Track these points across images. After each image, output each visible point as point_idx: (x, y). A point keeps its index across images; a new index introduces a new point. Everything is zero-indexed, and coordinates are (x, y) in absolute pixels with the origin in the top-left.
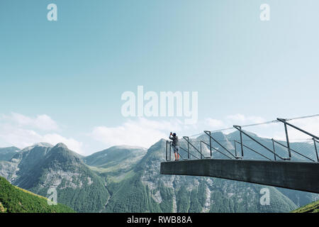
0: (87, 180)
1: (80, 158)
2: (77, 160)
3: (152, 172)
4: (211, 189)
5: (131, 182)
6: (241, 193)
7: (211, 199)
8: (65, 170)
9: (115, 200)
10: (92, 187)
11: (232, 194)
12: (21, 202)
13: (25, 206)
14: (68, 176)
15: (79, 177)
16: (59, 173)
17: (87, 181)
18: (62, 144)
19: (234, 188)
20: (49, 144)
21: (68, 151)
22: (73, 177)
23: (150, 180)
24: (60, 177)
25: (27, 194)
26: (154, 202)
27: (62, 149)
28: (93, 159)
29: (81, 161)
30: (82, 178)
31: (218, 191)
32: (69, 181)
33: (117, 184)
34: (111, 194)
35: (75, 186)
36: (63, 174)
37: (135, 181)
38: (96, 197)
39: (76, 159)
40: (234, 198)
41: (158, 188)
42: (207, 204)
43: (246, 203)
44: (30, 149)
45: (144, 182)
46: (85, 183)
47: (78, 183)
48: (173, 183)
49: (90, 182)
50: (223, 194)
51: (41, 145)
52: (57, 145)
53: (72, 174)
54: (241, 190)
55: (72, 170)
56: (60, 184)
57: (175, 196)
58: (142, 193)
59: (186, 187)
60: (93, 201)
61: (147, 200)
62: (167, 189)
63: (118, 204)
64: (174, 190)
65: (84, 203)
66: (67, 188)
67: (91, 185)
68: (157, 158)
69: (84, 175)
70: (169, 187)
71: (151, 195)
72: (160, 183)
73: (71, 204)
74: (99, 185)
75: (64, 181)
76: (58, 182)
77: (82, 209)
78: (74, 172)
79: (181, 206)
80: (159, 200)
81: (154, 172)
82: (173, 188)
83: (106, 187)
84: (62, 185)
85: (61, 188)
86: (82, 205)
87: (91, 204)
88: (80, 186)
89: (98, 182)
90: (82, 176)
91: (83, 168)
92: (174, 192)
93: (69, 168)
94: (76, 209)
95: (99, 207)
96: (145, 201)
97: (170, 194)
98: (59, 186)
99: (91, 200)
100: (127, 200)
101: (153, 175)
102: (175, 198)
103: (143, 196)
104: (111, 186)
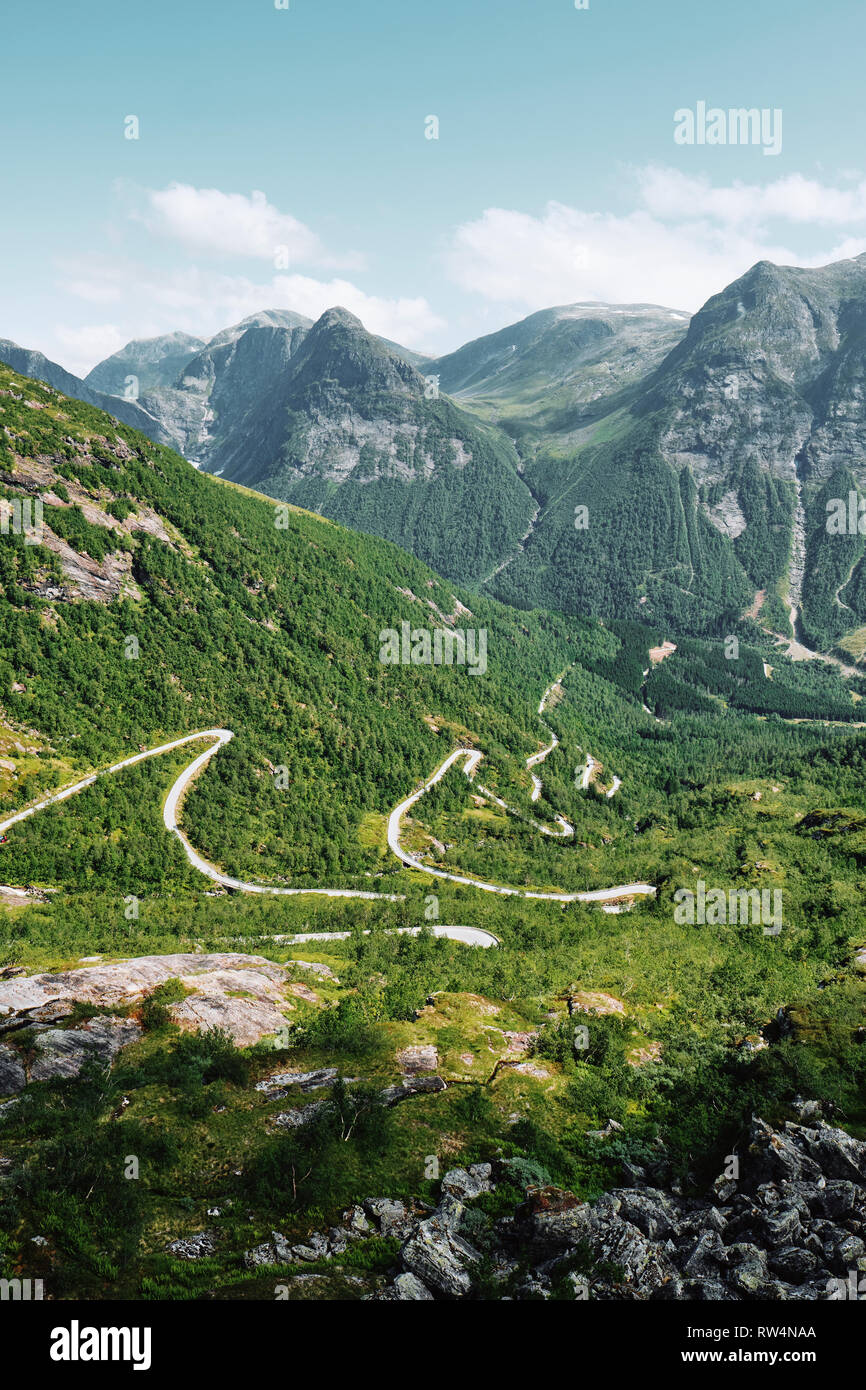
0: (449, 450)
1: (414, 364)
2: (405, 373)
3: (706, 417)
5: (618, 458)
8: (366, 416)
9: (557, 523)
10: (471, 474)
12: (237, 525)
13: (252, 542)
14: (378, 434)
15: (418, 439)
16: (345, 424)
17: (450, 454)
18: (340, 311)
20: (296, 317)
21: (367, 341)
22: (396, 440)
23: (699, 448)
24: (352, 441)
25: (253, 501)
26: (712, 532)
27: (343, 331)
28: (458, 367)
30: (429, 443)
32: (385, 456)
33: (566, 463)
34: (542, 499)
35: (407, 473)
36: (362, 429)
37: (637, 453)
38: (488, 512)
39: (401, 369)
41: (732, 481)
44: (235, 336)
45: (674, 456)
46: (444, 460)
47: (417, 463)
48: (800, 458)
49: (462, 459)
51: (267, 322)
52: (326, 318)
53: (390, 428)
55: (392, 414)
56: (355, 464)
57: (803, 512)
58: (664, 499)
59: (855, 477)
60: (476, 525)
61: (685, 524)
62: (768, 484)
63: (571, 539)
64: (799, 490)
65: (447, 533)
66: (382, 478)
67: (466, 468)
68: (733, 353)
69: (438, 431)
70: (776, 477)
71: (701, 508)
72: (740, 458)
73: (402, 534)
74: (494, 469)
75: (368, 455)
76: (349, 460)
77: (441, 553)
78: (399, 422)
79: (826, 551)
80: (732, 524)
81: (717, 417)
82: (797, 481)
83: (521, 476)
84: (363, 467)
85: (363, 480)
86: (442, 537)
87: (472, 535)
88: (428, 474)
89: (488, 454)
90: (429, 435)
91: (428, 406)
92: (801, 494)
93: (380, 405)
94: (421, 551)
95: (500, 547)
96: (673, 528)
97: (779, 503)
98: (355, 473)
99: (469, 522)
100: (604, 525)
101: (713, 426)
102: (802, 519)
103: (669, 511)
104: (542, 473)
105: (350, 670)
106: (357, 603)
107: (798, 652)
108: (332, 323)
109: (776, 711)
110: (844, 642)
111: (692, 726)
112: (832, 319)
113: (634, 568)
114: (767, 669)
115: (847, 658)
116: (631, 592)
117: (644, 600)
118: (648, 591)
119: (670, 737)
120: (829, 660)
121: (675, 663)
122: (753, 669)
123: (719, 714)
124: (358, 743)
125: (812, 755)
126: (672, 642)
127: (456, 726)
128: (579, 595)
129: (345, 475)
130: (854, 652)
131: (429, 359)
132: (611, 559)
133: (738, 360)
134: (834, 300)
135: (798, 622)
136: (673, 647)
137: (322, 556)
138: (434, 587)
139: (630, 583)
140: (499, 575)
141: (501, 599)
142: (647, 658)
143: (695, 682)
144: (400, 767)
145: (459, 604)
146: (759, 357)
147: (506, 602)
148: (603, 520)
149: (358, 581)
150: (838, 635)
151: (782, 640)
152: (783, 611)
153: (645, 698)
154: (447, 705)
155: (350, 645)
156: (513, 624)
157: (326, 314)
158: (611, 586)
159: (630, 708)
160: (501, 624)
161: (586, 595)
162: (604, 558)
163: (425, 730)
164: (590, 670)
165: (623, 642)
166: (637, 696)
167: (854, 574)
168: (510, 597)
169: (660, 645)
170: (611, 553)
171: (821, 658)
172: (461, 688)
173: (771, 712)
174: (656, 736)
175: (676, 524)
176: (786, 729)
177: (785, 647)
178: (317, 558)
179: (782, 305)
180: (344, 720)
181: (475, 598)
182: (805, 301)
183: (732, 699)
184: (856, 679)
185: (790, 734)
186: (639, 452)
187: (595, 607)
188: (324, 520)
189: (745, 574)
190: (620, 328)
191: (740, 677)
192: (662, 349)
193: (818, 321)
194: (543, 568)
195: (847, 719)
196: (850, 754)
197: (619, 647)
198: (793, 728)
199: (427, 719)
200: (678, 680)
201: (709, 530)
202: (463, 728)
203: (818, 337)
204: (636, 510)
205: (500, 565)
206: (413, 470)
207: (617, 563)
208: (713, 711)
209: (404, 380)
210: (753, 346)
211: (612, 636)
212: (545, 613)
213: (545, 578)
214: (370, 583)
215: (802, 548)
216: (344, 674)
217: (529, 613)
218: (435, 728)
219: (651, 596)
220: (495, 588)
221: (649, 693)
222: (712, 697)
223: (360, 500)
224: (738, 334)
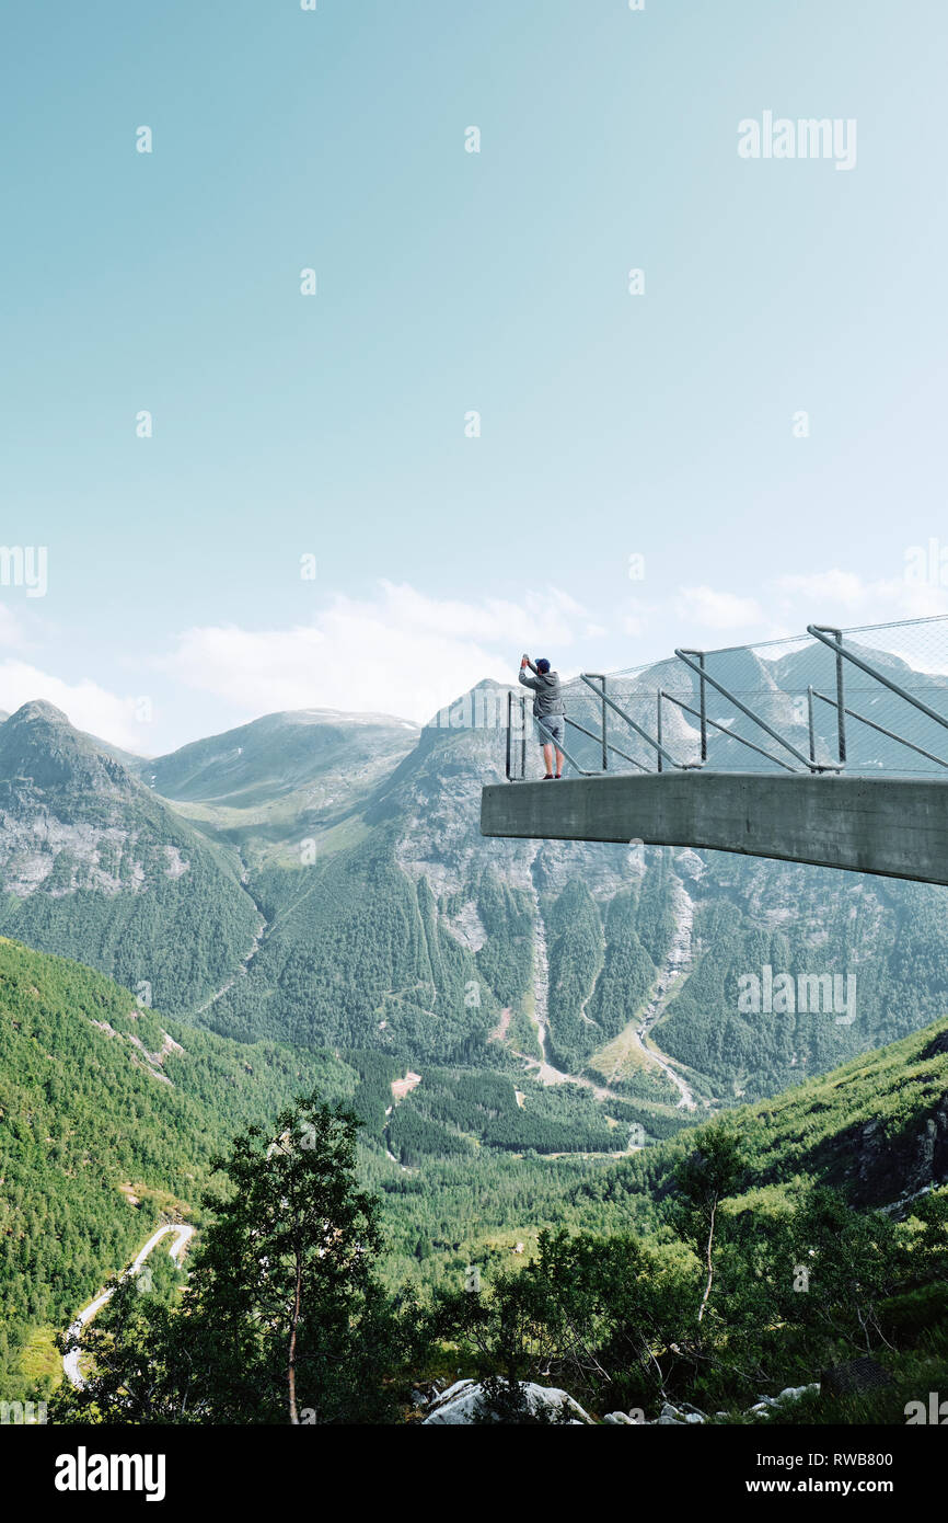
0: (163, 858)
1: (126, 764)
2: (115, 773)
3: (441, 825)
4: (697, 894)
5: (352, 868)
6: (822, 909)
7: (694, 934)
8: (64, 819)
9: (286, 939)
10: (188, 886)
11: (784, 914)
14: (79, 841)
15: (126, 845)
16: (39, 827)
17: (164, 862)
18: (43, 705)
19: (793, 888)
21: (73, 738)
22: (99, 847)
23: (435, 857)
24: (46, 848)
26: (452, 945)
27: (44, 726)
28: (177, 770)
29: (135, 777)
30: (139, 850)
31: (725, 900)
32: (85, 865)
33: (295, 873)
34: (268, 913)
35: (111, 884)
36: (57, 834)
37: (372, 863)
38: (206, 929)
39: (111, 769)
40: (793, 931)
41: (470, 891)
42: (677, 955)
43: (844, 950)
45: (408, 864)
46: (156, 870)
47: (124, 872)
48: (535, 867)
49: (177, 868)
50: (746, 913)
52: (24, 711)
53: (93, 834)
54: (822, 898)
55: (97, 818)
56: (46, 874)
57: (542, 923)
58: (402, 911)
59: (588, 886)
60: (191, 943)
61: (424, 937)
62: (505, 894)
63: (302, 958)
64: (536, 899)
65: (156, 955)
66: (79, 890)
67: (182, 878)
68: (463, 763)
69: (150, 837)
70: (514, 886)
71: (440, 920)
72: (477, 867)
73: (100, 957)
74: (214, 880)
75: (64, 864)
76: (40, 869)
77: (147, 978)
78: (105, 827)
79: (568, 962)
80: (472, 938)
81: (451, 825)
82: (534, 890)
83: (245, 887)
84: (56, 878)
85: (55, 893)
86: (149, 959)
87: (187, 956)
88: (136, 885)
89: (209, 865)
90: (140, 842)
91: (141, 810)
92: (539, 903)
93: (82, 808)
94: (123, 977)
95: (219, 970)
96: (412, 942)
97: (518, 914)
98: (45, 885)
99: (183, 940)
100: (338, 941)
101: (449, 835)
102: (541, 930)
103: (407, 924)
104: (268, 885)
105: (25, 1130)
106: (40, 1042)
107: (550, 1076)
108: (31, 717)
109: (532, 1146)
110: (594, 1062)
111: (443, 1172)
113: (371, 991)
114: (520, 1098)
115: (598, 1078)
116: (369, 1016)
117: (383, 1024)
118: (388, 1014)
119: (418, 1189)
120: (582, 1082)
121: (420, 1097)
122: (504, 1099)
123: (471, 1156)
124: (29, 1230)
125: (573, 1193)
126: (416, 1072)
127: (162, 1195)
128: (311, 1023)
129: (33, 887)
130: (605, 1072)
131: (142, 759)
132: (346, 979)
133: (469, 770)
135: (547, 1042)
136: (418, 1079)
138: (138, 1019)
139: (368, 1007)
140: (218, 1002)
141: (219, 1032)
142: (389, 1093)
143: (444, 1119)
144: (85, 1258)
145: (169, 1039)
146: (490, 768)
147: (225, 1035)
148: (336, 935)
149: (43, 1014)
150: (588, 1054)
151: (533, 1063)
152: (531, 1030)
153: (389, 1142)
154: (151, 1167)
155: (27, 1095)
156: (233, 1060)
157: (26, 706)
158: (347, 1010)
159: (372, 1156)
160: (219, 1062)
161: (318, 1022)
162: (338, 978)
163: (121, 1204)
165: (362, 1076)
166: (379, 1140)
167: (597, 986)
168: (230, 1028)
169: (403, 1077)
170: (346, 972)
171: (573, 1081)
172: (170, 1143)
173: (527, 1148)
174: (403, 1188)
175: (416, 938)
176: (544, 1166)
177: (536, 1070)
180: (12, 1198)
181: (190, 1032)
183: (485, 1135)
184: (610, 1102)
185: (548, 1172)
186: (374, 861)
187: (330, 1036)
188: (4, 940)
189: (489, 991)
190: (352, 735)
191: (491, 1108)
192: (395, 756)
194: (269, 992)
195: (605, 1150)
196: (612, 1188)
197: (357, 1082)
198: (551, 1165)
199: (124, 1188)
200: (425, 1117)
201: (450, 944)
202: (170, 1196)
204: (373, 924)
205: (218, 990)
206: (118, 881)
207: (353, 982)
208: (464, 1152)
209: (114, 780)
210: (484, 757)
211: (349, 1069)
212: (272, 1045)
213: (272, 1005)
214: (58, 1016)
215: (545, 960)
216: (17, 1136)
217: (254, 1046)
218: (134, 1200)
219: (391, 1020)
220: (212, 1018)
221: (394, 1136)
222: (463, 1135)
223: (49, 916)
224: (468, 745)
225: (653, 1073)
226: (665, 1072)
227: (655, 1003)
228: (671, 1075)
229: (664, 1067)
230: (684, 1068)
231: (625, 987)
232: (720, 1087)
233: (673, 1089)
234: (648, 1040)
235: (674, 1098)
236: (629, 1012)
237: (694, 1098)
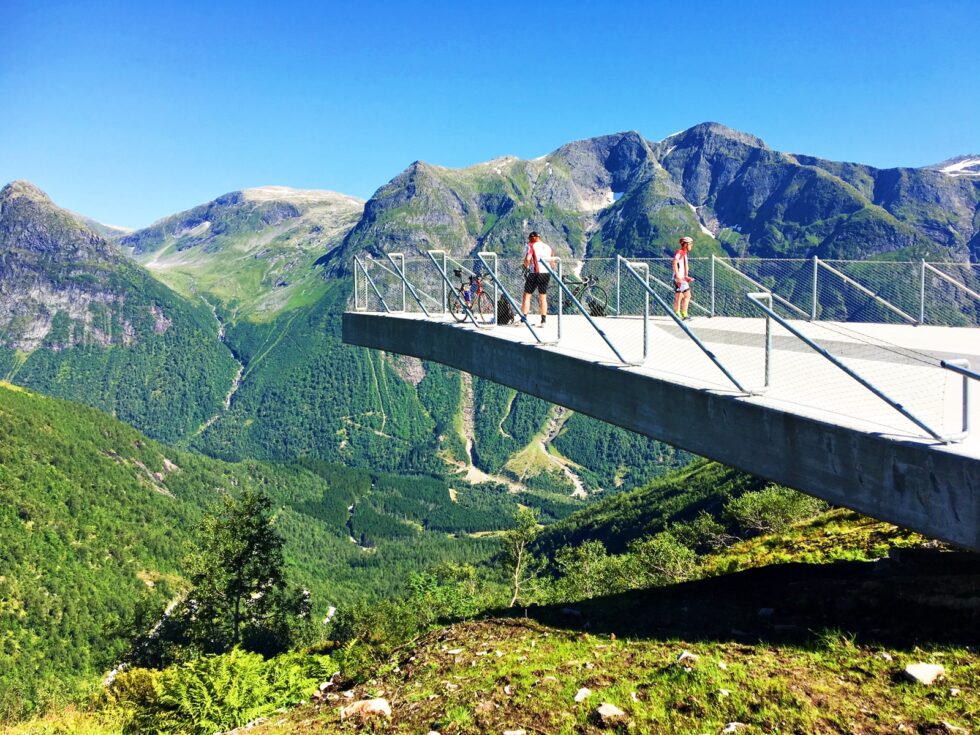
0: (149, 317)
1: (107, 237)
2: (99, 246)
5: (312, 320)
8: (58, 285)
9: (260, 380)
10: (172, 338)
14: (71, 303)
15: (115, 307)
16: (34, 294)
17: (149, 321)
18: (23, 185)
21: (55, 215)
22: (93, 307)
24: (43, 309)
26: (397, 380)
27: (28, 204)
28: (153, 241)
29: (116, 248)
30: (127, 310)
32: (79, 323)
33: (264, 326)
34: (244, 360)
35: (105, 340)
36: (52, 298)
38: (192, 373)
39: (94, 241)
46: (144, 326)
47: (115, 329)
49: (162, 325)
52: (7, 189)
53: (84, 297)
55: (86, 284)
56: (47, 333)
58: (355, 355)
60: (180, 385)
61: (374, 375)
63: (274, 394)
65: (150, 395)
66: (77, 345)
67: (167, 333)
68: (401, 233)
69: (136, 299)
71: (386, 361)
73: (103, 398)
74: (195, 333)
75: (60, 322)
76: (42, 330)
77: (145, 415)
78: (94, 293)
79: (489, 391)
80: (413, 373)
83: (222, 339)
84: (56, 336)
85: (56, 348)
86: (145, 399)
87: (177, 396)
88: (127, 339)
89: (188, 319)
90: (127, 303)
91: (124, 275)
95: (205, 405)
96: (364, 379)
98: (47, 343)
99: (173, 383)
100: (304, 380)
103: (360, 365)
104: (243, 337)
105: (54, 536)
106: (59, 468)
107: (475, 476)
108: (15, 195)
109: (462, 528)
110: (510, 465)
111: (394, 550)
112: (475, 208)
113: (334, 416)
114: (452, 493)
115: (513, 477)
116: (332, 437)
117: (344, 443)
118: (348, 434)
119: (376, 564)
120: (499, 480)
121: (375, 496)
122: (441, 495)
123: (416, 537)
124: (67, 609)
128: (286, 444)
129: (35, 344)
130: (517, 472)
131: (123, 233)
132: (312, 410)
133: (406, 239)
134: (475, 194)
135: (473, 451)
137: (16, 423)
138: (140, 447)
139: (331, 430)
140: (206, 432)
141: (209, 455)
142: (351, 494)
143: (394, 511)
145: (168, 462)
146: (423, 237)
147: (215, 456)
148: (302, 375)
149: (58, 446)
150: (506, 459)
151: (462, 467)
152: (460, 443)
153: (351, 531)
154: (162, 560)
156: (223, 476)
157: (9, 186)
158: (314, 433)
159: (338, 542)
160: (212, 475)
161: (291, 443)
162: (305, 409)
163: (140, 585)
164: (300, 511)
165: (329, 483)
166: (344, 529)
167: (512, 408)
168: (218, 451)
170: (312, 404)
171: (493, 480)
172: (176, 540)
173: (459, 529)
174: (364, 564)
175: (367, 376)
176: (471, 541)
177: (465, 473)
178: (11, 426)
179: (436, 196)
180: (50, 588)
181: (185, 456)
182: (454, 194)
183: (426, 522)
184: (521, 494)
185: (475, 546)
188: (15, 388)
189: (427, 415)
190: (305, 210)
191: (431, 502)
192: (342, 228)
193: (465, 210)
194: (249, 422)
197: (325, 488)
198: (477, 541)
199: (141, 575)
200: (379, 510)
201: (395, 379)
203: (467, 223)
204: (331, 365)
205: (206, 422)
206: (111, 336)
207: (318, 412)
208: (411, 535)
209: (97, 251)
210: (417, 228)
211: (317, 478)
212: (254, 463)
213: (254, 433)
214: (71, 448)
215: (470, 390)
217: (238, 464)
218: (150, 584)
219: (350, 441)
220: (202, 444)
221: (355, 526)
222: (409, 522)
223: (54, 367)
224: (404, 218)
225: (555, 472)
226: (563, 470)
227: (557, 421)
228: (567, 472)
229: (562, 467)
230: (578, 467)
231: (534, 409)
232: (605, 480)
233: (569, 483)
234: (551, 448)
235: (571, 489)
236: (536, 426)
237: (585, 488)
